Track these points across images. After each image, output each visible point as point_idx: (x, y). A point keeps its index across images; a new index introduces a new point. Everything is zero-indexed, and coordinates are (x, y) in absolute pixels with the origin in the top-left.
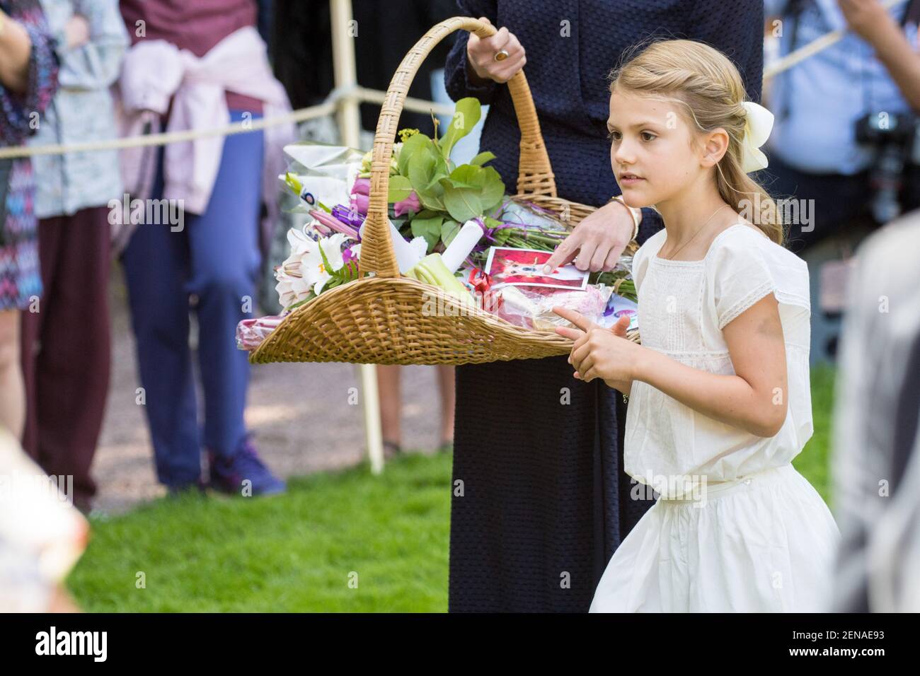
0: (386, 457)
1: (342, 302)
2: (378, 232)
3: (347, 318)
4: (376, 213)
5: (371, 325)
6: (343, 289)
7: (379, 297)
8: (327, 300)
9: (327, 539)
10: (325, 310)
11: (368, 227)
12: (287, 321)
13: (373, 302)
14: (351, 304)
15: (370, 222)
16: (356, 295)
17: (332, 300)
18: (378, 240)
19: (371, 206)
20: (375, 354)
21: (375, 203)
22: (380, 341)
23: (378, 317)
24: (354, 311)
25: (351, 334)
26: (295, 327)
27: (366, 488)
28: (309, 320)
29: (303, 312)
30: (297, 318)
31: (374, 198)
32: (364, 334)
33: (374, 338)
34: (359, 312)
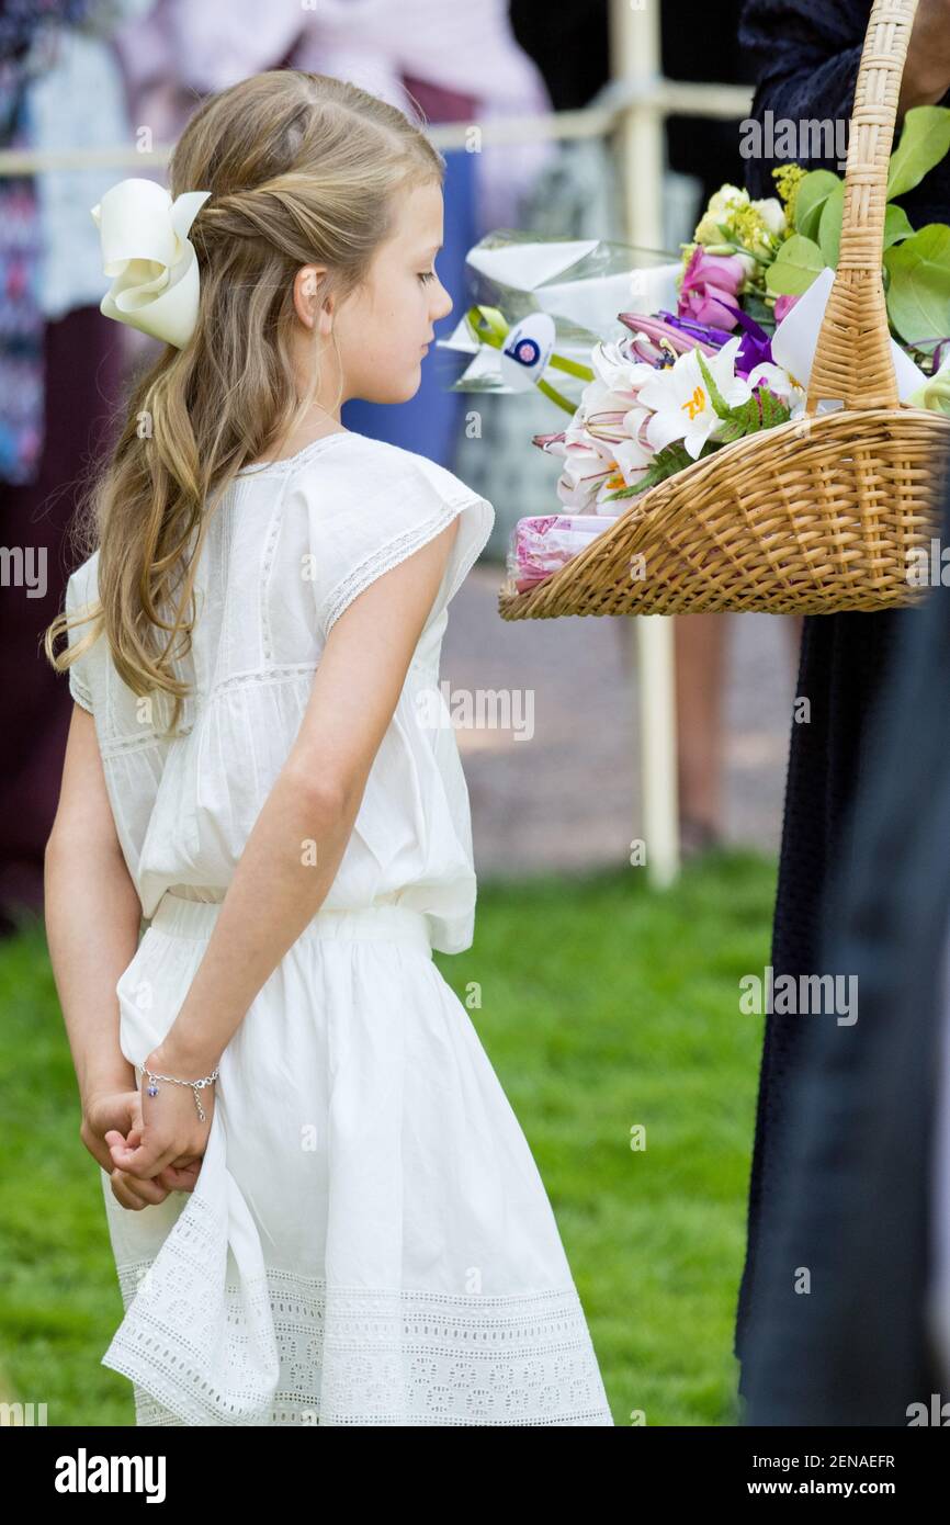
0: (683, 856)
1: (765, 466)
2: (860, 312)
3: (771, 501)
4: (859, 270)
5: (820, 516)
6: (772, 436)
7: (850, 454)
8: (737, 460)
9: (548, 1017)
10: (728, 481)
11: (837, 302)
12: (642, 508)
13: (831, 467)
14: (782, 471)
15: (843, 291)
16: (797, 451)
17: (746, 461)
18: (859, 328)
19: (845, 258)
20: (819, 581)
21: (855, 250)
22: (835, 550)
23: (837, 498)
24: (787, 485)
25: (773, 538)
26: (658, 520)
27: (638, 916)
28: (690, 504)
29: (678, 488)
30: (667, 501)
31: (856, 240)
32: (802, 538)
33: (824, 544)
34: (797, 489)
